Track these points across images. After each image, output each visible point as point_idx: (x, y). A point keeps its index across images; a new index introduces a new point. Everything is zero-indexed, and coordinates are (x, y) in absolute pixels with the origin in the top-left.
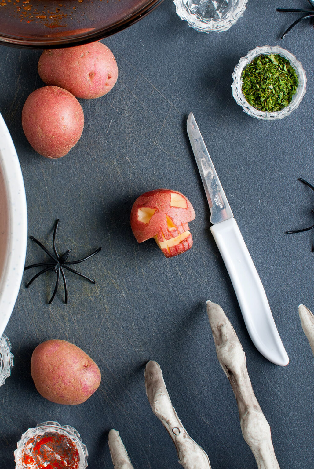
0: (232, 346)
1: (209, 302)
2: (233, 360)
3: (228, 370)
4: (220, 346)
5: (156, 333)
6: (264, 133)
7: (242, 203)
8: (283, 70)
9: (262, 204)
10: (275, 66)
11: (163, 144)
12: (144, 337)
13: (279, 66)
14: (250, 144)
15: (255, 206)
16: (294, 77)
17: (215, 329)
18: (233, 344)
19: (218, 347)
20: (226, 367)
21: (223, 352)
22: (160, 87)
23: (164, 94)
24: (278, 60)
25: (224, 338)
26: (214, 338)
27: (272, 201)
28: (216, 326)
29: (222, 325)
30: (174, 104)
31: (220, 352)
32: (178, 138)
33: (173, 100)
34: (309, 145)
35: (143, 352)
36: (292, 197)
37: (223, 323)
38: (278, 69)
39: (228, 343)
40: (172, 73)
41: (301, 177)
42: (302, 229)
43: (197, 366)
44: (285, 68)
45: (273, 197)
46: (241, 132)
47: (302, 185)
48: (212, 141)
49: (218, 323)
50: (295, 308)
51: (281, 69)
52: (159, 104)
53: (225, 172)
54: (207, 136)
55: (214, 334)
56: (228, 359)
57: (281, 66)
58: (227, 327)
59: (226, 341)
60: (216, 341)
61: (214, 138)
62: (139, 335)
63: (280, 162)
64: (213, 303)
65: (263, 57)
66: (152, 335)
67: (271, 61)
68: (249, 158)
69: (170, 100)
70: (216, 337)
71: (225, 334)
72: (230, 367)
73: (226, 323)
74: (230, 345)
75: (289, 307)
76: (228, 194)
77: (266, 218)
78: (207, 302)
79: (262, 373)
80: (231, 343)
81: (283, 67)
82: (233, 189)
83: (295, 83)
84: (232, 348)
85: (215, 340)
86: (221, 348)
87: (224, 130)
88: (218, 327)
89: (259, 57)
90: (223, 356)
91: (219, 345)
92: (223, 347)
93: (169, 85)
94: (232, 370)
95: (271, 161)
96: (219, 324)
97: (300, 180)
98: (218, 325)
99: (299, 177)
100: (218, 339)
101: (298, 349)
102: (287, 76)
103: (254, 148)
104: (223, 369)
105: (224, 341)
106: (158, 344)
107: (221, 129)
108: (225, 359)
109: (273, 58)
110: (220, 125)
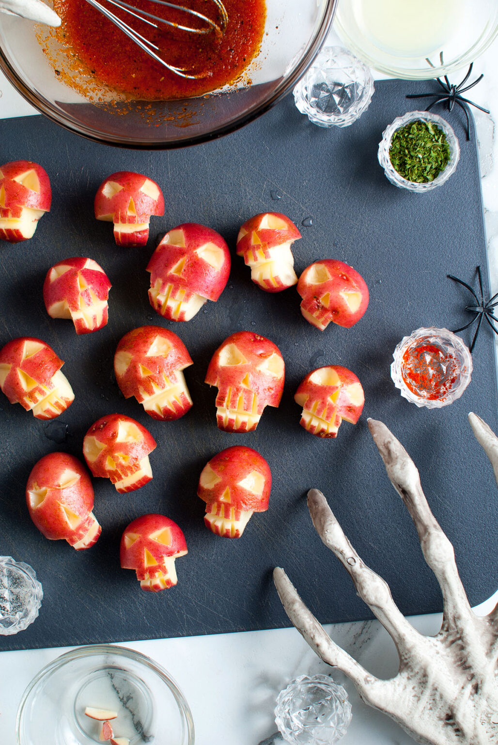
0: (404, 463)
1: (369, 419)
2: (407, 478)
3: (401, 489)
4: (390, 465)
5: (312, 457)
6: (406, 230)
7: (391, 308)
8: (437, 141)
9: (412, 307)
10: (430, 136)
11: (299, 252)
12: (299, 464)
13: (434, 136)
14: (393, 243)
15: (404, 309)
16: (447, 153)
17: (381, 448)
18: (405, 461)
19: (388, 466)
20: (399, 486)
21: (395, 470)
22: (289, 191)
23: (295, 198)
24: (435, 131)
25: (393, 456)
26: (382, 456)
27: (422, 302)
28: (382, 444)
29: (389, 442)
30: (307, 208)
31: (392, 471)
32: (315, 244)
33: (305, 203)
34: (455, 238)
35: (300, 479)
36: (443, 295)
37: (390, 440)
38: (432, 140)
39: (399, 460)
40: (301, 174)
41: (450, 274)
42: (457, 329)
43: (359, 489)
44: (440, 140)
45: (422, 298)
46: (381, 231)
47: (452, 283)
48: (352, 244)
49: (384, 440)
50: (457, 415)
51: (435, 140)
52: (290, 210)
53: (369, 276)
54: (345, 239)
55: (381, 452)
56: (401, 477)
57: (436, 137)
58: (395, 444)
59: (397, 458)
60: (385, 459)
61: (353, 240)
62: (293, 462)
63: (426, 260)
64: (374, 420)
65: (419, 123)
66: (308, 459)
67: (427, 129)
68: (393, 258)
69: (302, 204)
70: (384, 455)
71: (394, 451)
72: (404, 486)
73: (393, 440)
74: (402, 462)
75: (452, 414)
76: (375, 299)
77: (417, 321)
78: (368, 419)
79: (429, 488)
80: (403, 461)
81: (439, 138)
82: (379, 293)
83: (446, 159)
84: (405, 465)
85: (383, 459)
86: (392, 466)
87: (363, 231)
88: (384, 445)
89: (416, 122)
90: (396, 475)
91: (389, 463)
92: (394, 465)
93: (300, 187)
94: (407, 490)
95: (417, 260)
96: (386, 441)
97: (449, 276)
98: (384, 442)
99: (448, 274)
100: (387, 457)
101: (465, 458)
102: (439, 149)
103: (397, 247)
104: (396, 489)
105: (394, 459)
106: (315, 469)
107: (360, 230)
108: (398, 478)
109: (430, 127)
110: (358, 226)
